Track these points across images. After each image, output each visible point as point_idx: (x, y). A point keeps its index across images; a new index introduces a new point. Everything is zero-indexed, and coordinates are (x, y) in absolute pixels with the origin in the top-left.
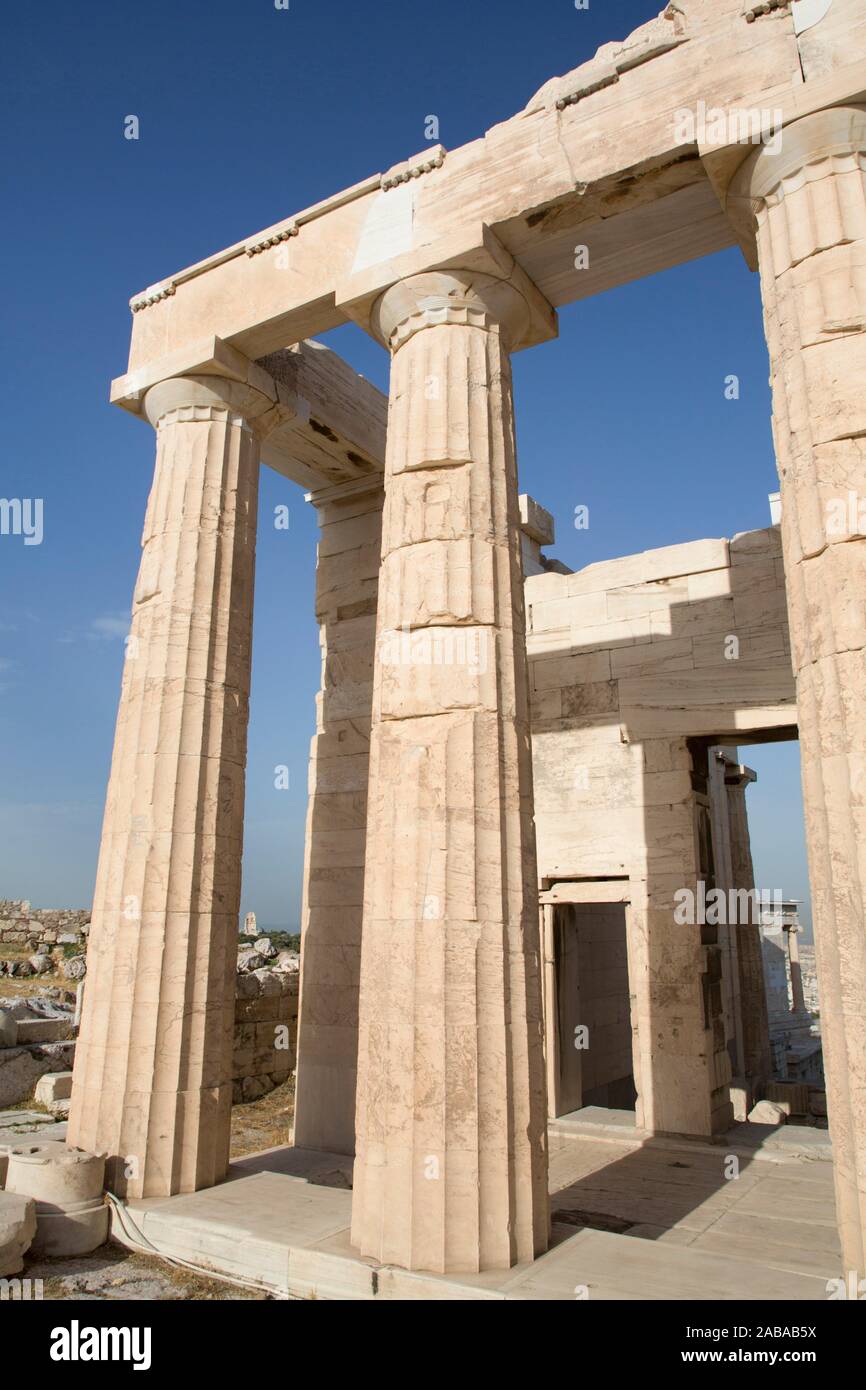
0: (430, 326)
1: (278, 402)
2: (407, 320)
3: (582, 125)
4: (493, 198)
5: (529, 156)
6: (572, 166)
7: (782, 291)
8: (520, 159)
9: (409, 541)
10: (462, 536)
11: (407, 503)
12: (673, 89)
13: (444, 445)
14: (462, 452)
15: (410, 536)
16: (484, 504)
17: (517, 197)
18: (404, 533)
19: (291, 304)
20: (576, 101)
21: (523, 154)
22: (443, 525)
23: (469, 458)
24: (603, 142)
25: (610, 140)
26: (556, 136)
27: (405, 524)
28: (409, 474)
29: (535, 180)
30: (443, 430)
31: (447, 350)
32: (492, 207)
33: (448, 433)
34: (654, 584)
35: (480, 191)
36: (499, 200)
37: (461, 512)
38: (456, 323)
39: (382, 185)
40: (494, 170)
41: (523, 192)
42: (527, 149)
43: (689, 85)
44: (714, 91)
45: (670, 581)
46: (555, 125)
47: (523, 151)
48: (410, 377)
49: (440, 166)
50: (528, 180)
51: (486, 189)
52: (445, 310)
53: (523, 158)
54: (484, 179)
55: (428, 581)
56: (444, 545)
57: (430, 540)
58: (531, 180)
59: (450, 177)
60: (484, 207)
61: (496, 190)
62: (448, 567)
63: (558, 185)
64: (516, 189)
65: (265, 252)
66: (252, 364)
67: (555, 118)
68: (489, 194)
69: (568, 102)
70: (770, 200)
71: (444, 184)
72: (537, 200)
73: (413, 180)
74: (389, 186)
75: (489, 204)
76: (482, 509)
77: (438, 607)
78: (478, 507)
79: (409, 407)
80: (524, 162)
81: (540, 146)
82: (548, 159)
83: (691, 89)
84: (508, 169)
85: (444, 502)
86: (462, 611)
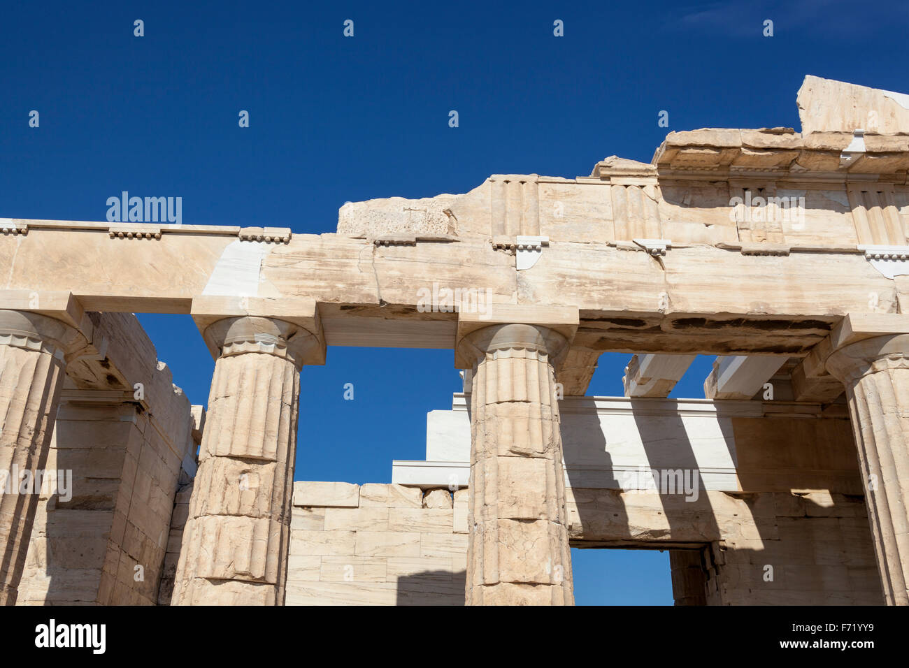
0: (260, 353)
1: (91, 344)
2: (244, 342)
3: (390, 262)
4: (322, 283)
5: (351, 266)
6: (379, 288)
7: (490, 414)
8: (345, 265)
9: (226, 513)
10: (264, 515)
11: (227, 482)
12: (447, 267)
13: (261, 446)
14: (271, 453)
15: (227, 508)
16: (280, 494)
17: (340, 291)
18: (222, 505)
19: (146, 294)
20: (387, 246)
21: (347, 263)
22: (253, 506)
23: (275, 459)
24: (401, 282)
25: (406, 282)
26: (371, 262)
27: (224, 498)
28: (229, 460)
29: (353, 285)
30: (262, 434)
31: (270, 375)
32: (321, 290)
33: (264, 437)
34: (300, 508)
35: (314, 275)
36: (326, 287)
37: (265, 498)
38: (278, 356)
39: (240, 236)
40: (326, 264)
41: (345, 290)
42: (351, 261)
43: (457, 270)
44: (470, 280)
45: (312, 509)
46: (372, 254)
47: (347, 261)
48: (241, 386)
49: (287, 243)
50: (349, 282)
51: (319, 276)
52: (273, 345)
53: (347, 266)
54: (318, 267)
55: (238, 546)
56: (252, 521)
57: (242, 515)
58: (350, 284)
59: (293, 254)
60: (315, 287)
61: (326, 280)
62: (253, 539)
63: (369, 296)
64: (340, 286)
65: (126, 239)
66: (84, 314)
67: (372, 249)
68: (321, 279)
69: (382, 243)
70: (489, 356)
71: (287, 256)
72: (354, 300)
73: (263, 243)
74: (245, 239)
75: (320, 287)
76: (278, 497)
77: (243, 568)
78: (277, 495)
79: (237, 408)
80: (348, 269)
81: (359, 263)
82: (364, 274)
83: (457, 273)
84: (335, 268)
85: (256, 488)
86: (258, 573)
